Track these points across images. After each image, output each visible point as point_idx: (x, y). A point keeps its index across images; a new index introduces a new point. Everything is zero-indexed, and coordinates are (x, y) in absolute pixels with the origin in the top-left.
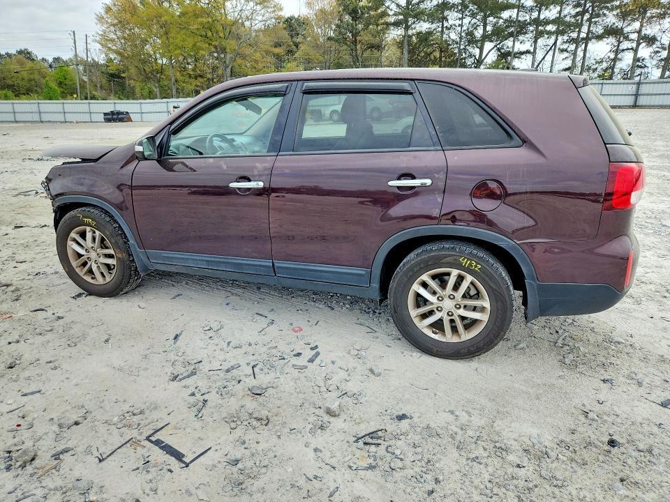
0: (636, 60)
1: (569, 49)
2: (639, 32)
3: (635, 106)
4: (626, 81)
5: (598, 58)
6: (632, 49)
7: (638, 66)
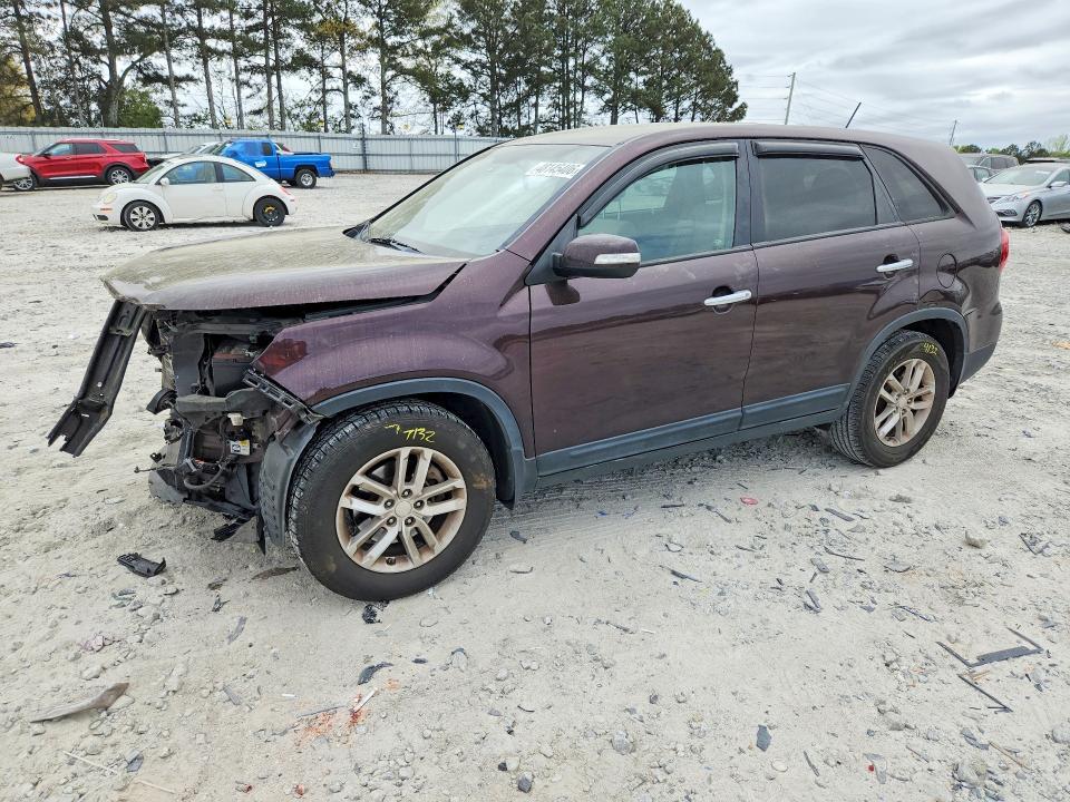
0: (349, 106)
1: (251, 82)
2: (343, 67)
3: (366, 171)
4: (340, 135)
5: (297, 100)
6: (338, 90)
7: (353, 116)
